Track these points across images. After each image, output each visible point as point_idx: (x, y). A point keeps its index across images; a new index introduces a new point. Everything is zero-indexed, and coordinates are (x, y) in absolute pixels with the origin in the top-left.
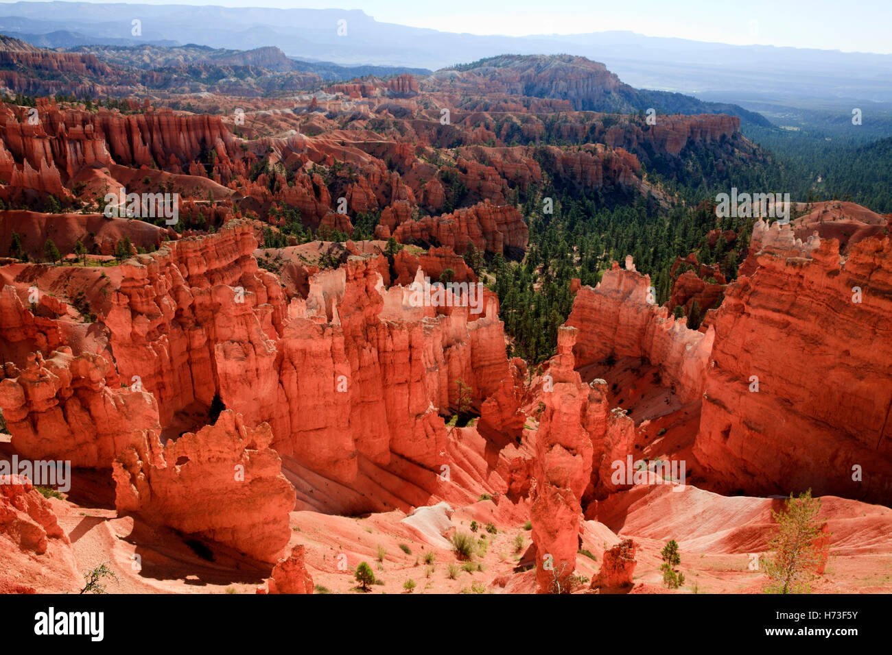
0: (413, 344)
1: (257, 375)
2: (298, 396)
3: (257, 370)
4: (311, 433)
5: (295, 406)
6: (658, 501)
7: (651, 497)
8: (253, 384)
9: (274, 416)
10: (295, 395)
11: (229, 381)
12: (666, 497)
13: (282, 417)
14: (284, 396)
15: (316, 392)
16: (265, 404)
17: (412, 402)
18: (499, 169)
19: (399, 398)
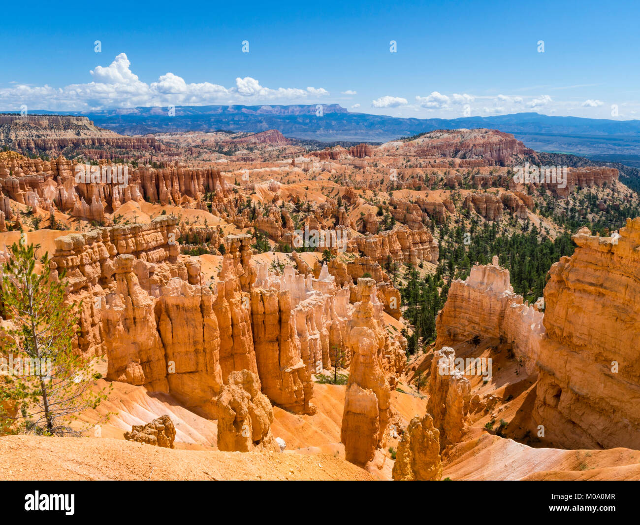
0: (282, 308)
1: (135, 322)
2: (173, 343)
3: (134, 318)
4: (184, 375)
5: (170, 351)
6: (483, 452)
7: (479, 449)
8: (131, 330)
9: (151, 358)
10: (171, 342)
11: (110, 326)
12: (489, 448)
13: (159, 360)
14: (160, 342)
15: (187, 341)
16: (144, 348)
17: (282, 358)
18: (422, 206)
19: (270, 354)
